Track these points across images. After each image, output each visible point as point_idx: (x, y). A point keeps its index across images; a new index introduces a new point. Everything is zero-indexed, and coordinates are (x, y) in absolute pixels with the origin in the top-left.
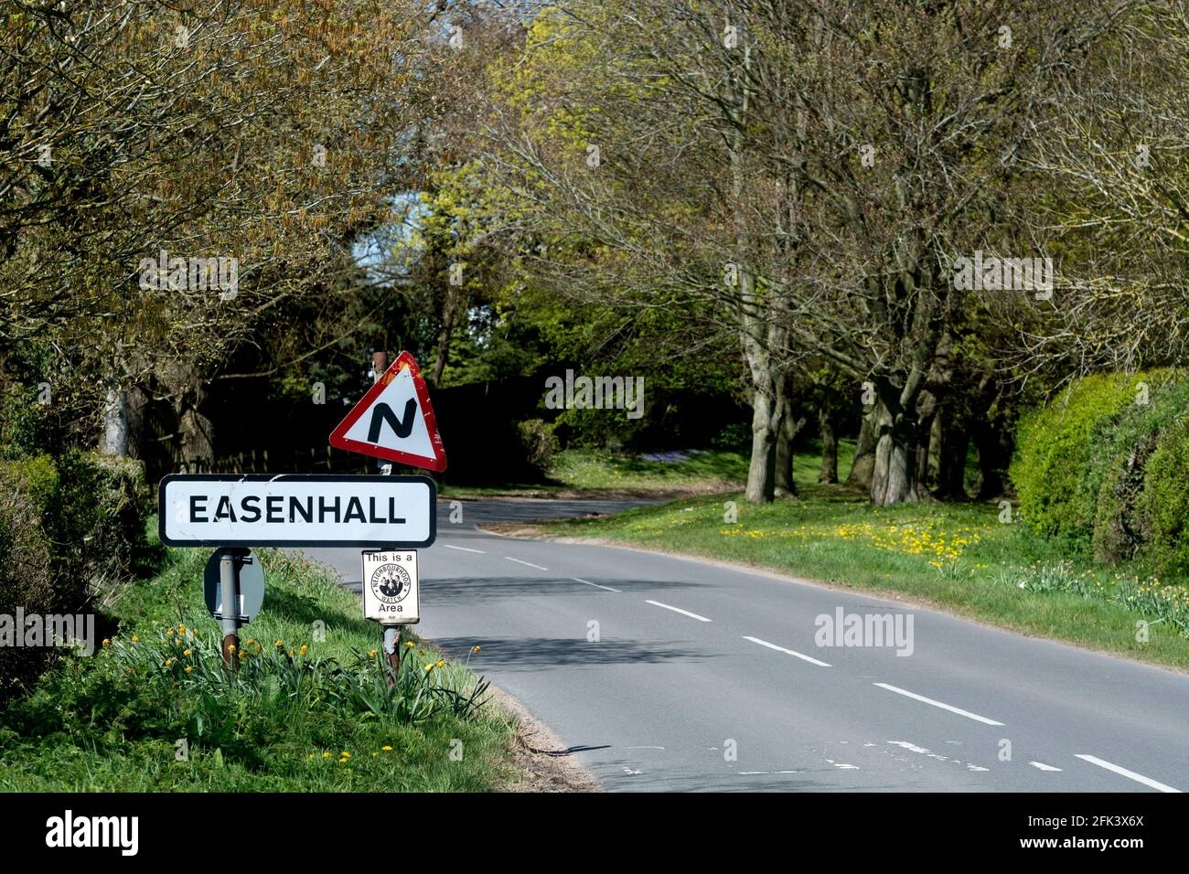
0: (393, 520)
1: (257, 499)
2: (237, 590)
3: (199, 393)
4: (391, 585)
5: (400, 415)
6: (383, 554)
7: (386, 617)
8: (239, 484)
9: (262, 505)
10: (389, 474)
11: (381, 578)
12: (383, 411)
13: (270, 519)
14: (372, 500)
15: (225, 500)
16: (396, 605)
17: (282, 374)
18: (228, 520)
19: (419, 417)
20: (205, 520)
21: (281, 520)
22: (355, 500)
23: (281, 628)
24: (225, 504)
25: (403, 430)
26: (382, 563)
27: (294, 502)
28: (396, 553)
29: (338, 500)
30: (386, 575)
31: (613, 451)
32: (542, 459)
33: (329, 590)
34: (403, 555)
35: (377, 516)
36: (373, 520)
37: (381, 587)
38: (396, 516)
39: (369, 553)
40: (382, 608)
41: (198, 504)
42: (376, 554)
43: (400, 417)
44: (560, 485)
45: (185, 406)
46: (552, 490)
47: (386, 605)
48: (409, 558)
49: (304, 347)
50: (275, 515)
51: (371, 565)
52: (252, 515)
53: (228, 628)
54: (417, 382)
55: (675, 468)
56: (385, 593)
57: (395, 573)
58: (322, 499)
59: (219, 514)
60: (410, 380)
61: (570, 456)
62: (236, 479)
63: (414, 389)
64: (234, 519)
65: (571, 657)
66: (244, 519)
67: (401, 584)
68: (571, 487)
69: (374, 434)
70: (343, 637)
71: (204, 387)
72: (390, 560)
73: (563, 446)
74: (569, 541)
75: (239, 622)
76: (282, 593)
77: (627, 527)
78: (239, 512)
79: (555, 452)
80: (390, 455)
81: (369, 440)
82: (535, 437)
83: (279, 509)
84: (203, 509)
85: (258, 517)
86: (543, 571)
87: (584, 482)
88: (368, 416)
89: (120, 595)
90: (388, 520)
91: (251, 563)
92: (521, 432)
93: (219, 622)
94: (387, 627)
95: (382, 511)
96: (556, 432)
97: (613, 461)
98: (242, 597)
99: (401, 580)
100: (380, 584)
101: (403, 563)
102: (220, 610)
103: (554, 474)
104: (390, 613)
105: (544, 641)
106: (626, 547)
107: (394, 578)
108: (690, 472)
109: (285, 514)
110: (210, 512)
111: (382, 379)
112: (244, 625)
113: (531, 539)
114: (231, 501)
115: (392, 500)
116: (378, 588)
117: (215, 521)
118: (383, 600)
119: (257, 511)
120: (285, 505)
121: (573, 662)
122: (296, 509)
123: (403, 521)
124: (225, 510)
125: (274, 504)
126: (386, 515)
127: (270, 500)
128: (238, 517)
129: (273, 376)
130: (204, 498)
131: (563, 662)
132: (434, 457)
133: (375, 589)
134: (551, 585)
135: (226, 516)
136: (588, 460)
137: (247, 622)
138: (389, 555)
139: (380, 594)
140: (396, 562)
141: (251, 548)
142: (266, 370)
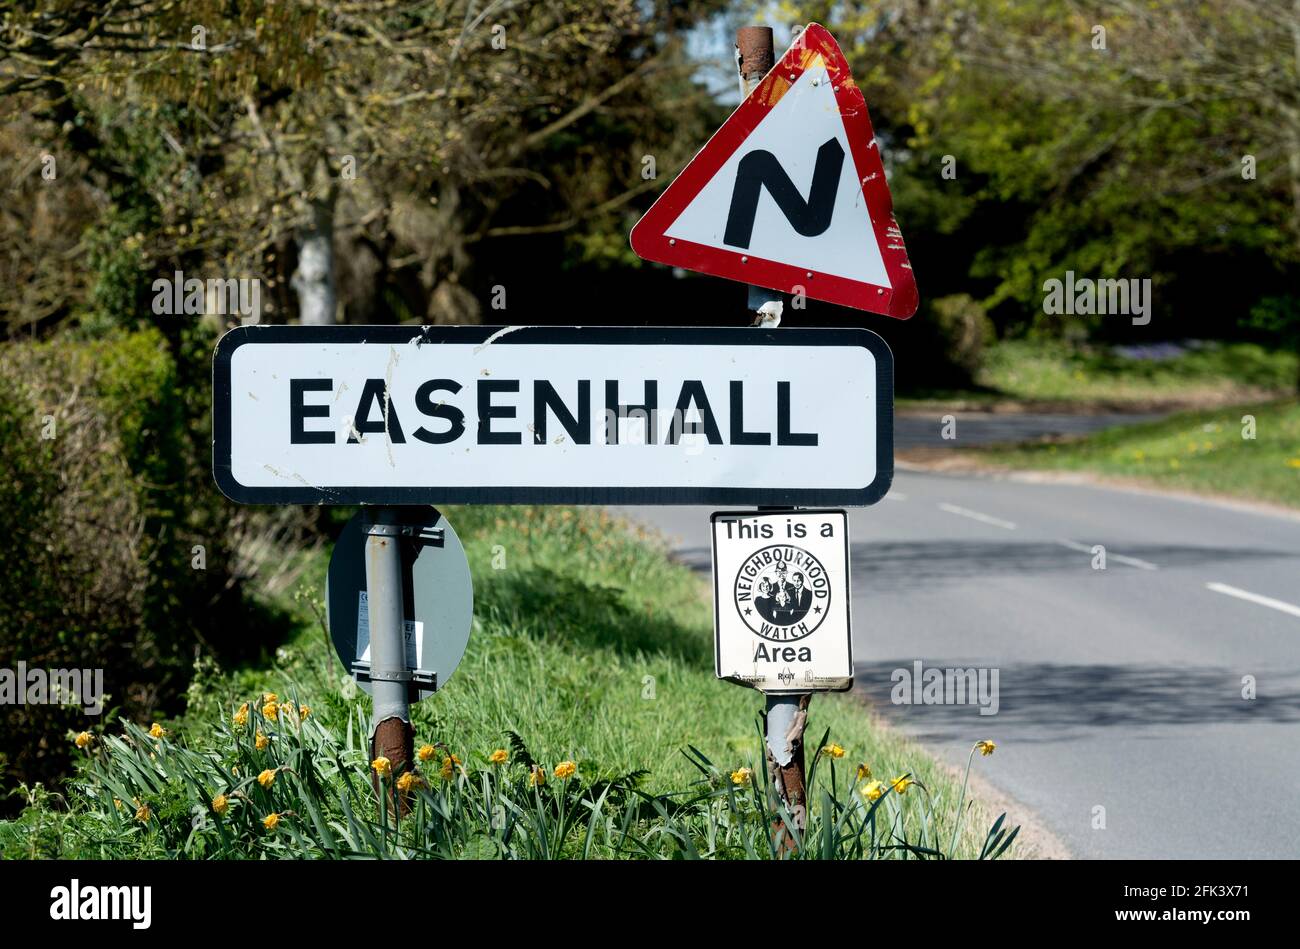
0: (787, 438)
1: (453, 387)
2: (406, 608)
3: (461, 258)
4: (782, 597)
5: (802, 178)
6: (763, 520)
7: (772, 675)
8: (410, 349)
9: (466, 402)
10: (775, 324)
11: (758, 580)
12: (762, 171)
13: (486, 436)
14: (736, 389)
15: (375, 388)
16: (796, 646)
17: (583, 228)
18: (385, 437)
19: (850, 183)
20: (328, 437)
21: (514, 438)
22: (693, 391)
23: (540, 666)
24: (375, 400)
25: (811, 216)
26: (761, 543)
27: (545, 393)
28: (796, 519)
29: (651, 388)
30: (770, 571)
31: (1075, 342)
32: (967, 356)
33: (647, 568)
34: (813, 522)
35: (747, 428)
36: (739, 437)
37: (759, 602)
38: (795, 428)
39: (728, 518)
40: (761, 654)
41: (311, 398)
42: (748, 521)
43: (804, 185)
44: (996, 394)
45: (440, 277)
46: (987, 400)
47: (770, 646)
48: (827, 531)
49: (615, 188)
50: (498, 425)
51: (733, 548)
52: (442, 425)
53: (386, 703)
54: (844, 99)
55: (1168, 367)
56: (770, 618)
57: (792, 567)
58: (612, 388)
59: (363, 424)
60: (828, 93)
61: (1010, 351)
62: (402, 337)
63: (838, 116)
64: (397, 436)
65: (1116, 708)
66: (422, 435)
67: (807, 595)
68: (1012, 396)
69: (740, 225)
70: (671, 678)
71: (468, 248)
72: (780, 537)
73: (1000, 336)
74: (1034, 477)
75: (412, 688)
76: (558, 580)
77: (1119, 455)
78: (411, 419)
79: (988, 345)
80: (778, 278)
81: (727, 241)
82: (958, 322)
83: (509, 412)
84: (322, 411)
85: (457, 432)
86: (1005, 529)
87: (1032, 388)
88: (723, 182)
89: (298, 571)
90: (774, 438)
91: (439, 543)
92: (938, 315)
93: (363, 685)
94: (773, 700)
95: (760, 416)
96: (991, 314)
97: (1076, 358)
98: (419, 627)
99: (808, 584)
100: (755, 593)
101: (813, 543)
102: (365, 658)
103: (989, 377)
104: (781, 665)
105: (1048, 670)
106: (1132, 488)
107: (791, 579)
108: (1189, 373)
109: (523, 422)
110: (342, 421)
111: (758, 92)
112: (425, 694)
113: (969, 476)
114: (390, 392)
115: (784, 389)
116: (751, 605)
117: (352, 441)
118: (763, 633)
119: (455, 415)
120: (524, 401)
121: (1122, 718)
122: (549, 412)
123: (810, 440)
124: (375, 414)
125: (497, 399)
126: (772, 428)
127: (485, 388)
128: (408, 427)
129: (570, 231)
130: (325, 385)
131: (1102, 719)
132: (888, 285)
133: (743, 605)
134: (1032, 556)
135: (377, 427)
136: (1039, 357)
137: (432, 687)
138: (778, 522)
139: (757, 620)
140: (794, 541)
141: (439, 508)
142: (559, 221)
